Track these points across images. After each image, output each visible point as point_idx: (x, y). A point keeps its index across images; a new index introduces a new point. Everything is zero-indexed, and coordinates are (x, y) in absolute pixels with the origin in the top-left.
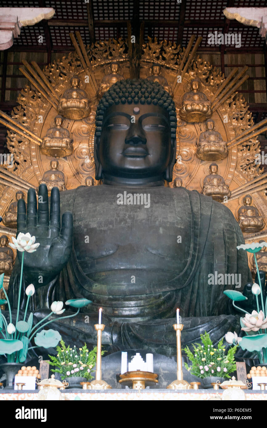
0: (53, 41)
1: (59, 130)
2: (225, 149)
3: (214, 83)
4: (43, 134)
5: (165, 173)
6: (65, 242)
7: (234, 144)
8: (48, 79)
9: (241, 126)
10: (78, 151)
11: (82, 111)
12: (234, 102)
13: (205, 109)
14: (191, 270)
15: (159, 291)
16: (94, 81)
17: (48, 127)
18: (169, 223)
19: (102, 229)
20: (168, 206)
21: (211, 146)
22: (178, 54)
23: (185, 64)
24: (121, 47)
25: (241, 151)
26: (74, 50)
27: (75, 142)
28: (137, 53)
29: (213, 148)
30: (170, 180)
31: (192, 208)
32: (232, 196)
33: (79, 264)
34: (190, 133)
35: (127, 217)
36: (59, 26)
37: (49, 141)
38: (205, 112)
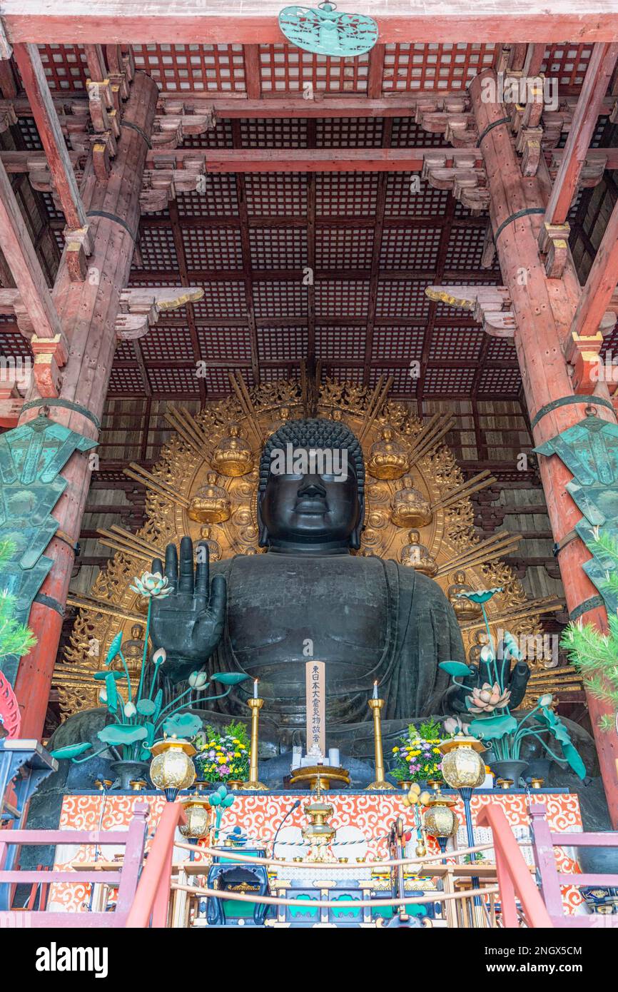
1: (212, 488)
2: (428, 511)
3: (410, 431)
4: (192, 494)
5: (350, 538)
6: (215, 617)
7: (440, 506)
8: (200, 428)
9: (447, 484)
10: (237, 515)
11: (243, 464)
12: (437, 455)
13: (400, 461)
14: (388, 664)
15: (344, 691)
16: (259, 430)
17: (199, 486)
18: (357, 600)
19: (267, 608)
21: (410, 507)
22: (364, 397)
23: (373, 409)
24: (293, 389)
25: (449, 514)
26: (233, 393)
27: (234, 504)
28: (313, 396)
29: (413, 510)
30: (358, 547)
31: (387, 581)
32: (439, 572)
33: (236, 658)
34: (382, 492)
35: (300, 592)
36: (216, 368)
37: (200, 502)
38: (401, 466)
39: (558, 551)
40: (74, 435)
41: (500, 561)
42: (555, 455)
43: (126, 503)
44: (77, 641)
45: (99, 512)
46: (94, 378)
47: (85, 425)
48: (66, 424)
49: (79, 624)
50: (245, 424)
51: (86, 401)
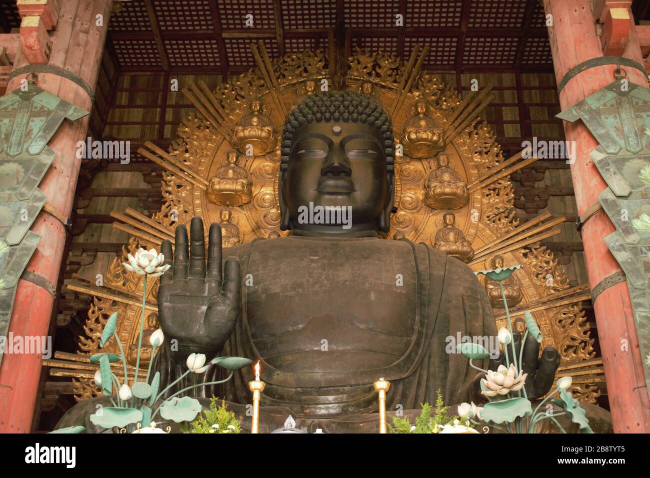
0: (230, 59)
1: (232, 168)
2: (464, 191)
3: (447, 105)
4: (211, 175)
5: (378, 220)
6: (228, 302)
7: (478, 186)
8: (220, 104)
9: (485, 163)
10: (260, 197)
11: (265, 143)
12: (475, 131)
13: (435, 138)
14: (417, 353)
16: (283, 105)
17: (219, 165)
18: (384, 286)
19: (288, 294)
20: (383, 263)
21: (445, 187)
22: (397, 69)
23: (407, 82)
24: (320, 61)
25: (487, 196)
26: (255, 66)
27: (256, 186)
28: (341, 68)
29: (447, 190)
30: (387, 230)
31: (417, 265)
32: (476, 257)
33: (254, 345)
34: (416, 172)
35: (323, 278)
36: (237, 39)
37: (219, 183)
38: (436, 142)
39: (581, 225)
40: (64, 104)
41: (541, 246)
42: (580, 122)
43: (143, 185)
44: (91, 330)
45: (115, 196)
46: (87, 43)
47: (77, 94)
48: (55, 92)
49: (93, 312)
50: (268, 99)
51: (77, 67)
